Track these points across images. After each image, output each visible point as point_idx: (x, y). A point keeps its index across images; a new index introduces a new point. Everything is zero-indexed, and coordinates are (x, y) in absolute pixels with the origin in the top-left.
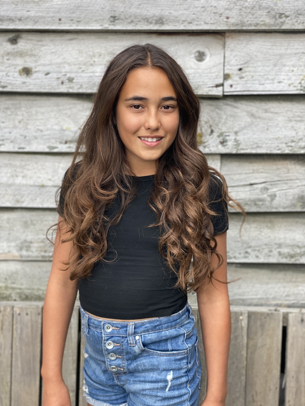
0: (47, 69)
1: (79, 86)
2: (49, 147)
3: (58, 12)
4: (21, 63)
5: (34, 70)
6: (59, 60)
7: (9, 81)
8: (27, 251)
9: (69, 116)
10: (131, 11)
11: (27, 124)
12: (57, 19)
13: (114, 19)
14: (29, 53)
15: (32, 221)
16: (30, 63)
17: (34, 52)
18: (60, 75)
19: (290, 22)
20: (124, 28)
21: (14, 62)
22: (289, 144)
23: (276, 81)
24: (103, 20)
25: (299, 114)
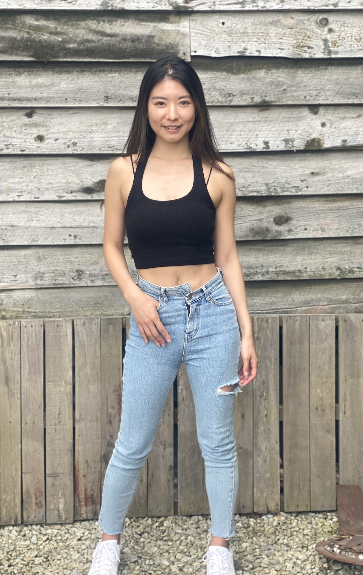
0: (56, 136)
1: (81, 149)
2: (59, 196)
3: (65, 94)
4: (35, 132)
5: (46, 137)
6: (65, 129)
7: (27, 146)
8: (41, 280)
9: (73, 172)
10: (119, 92)
11: (41, 179)
12: (64, 99)
13: (107, 98)
14: (42, 124)
15: (44, 256)
16: (42, 132)
17: (45, 124)
18: (66, 141)
19: (236, 100)
20: (115, 105)
21: (30, 132)
22: (241, 189)
23: (229, 142)
24: (99, 99)
25: (247, 166)
